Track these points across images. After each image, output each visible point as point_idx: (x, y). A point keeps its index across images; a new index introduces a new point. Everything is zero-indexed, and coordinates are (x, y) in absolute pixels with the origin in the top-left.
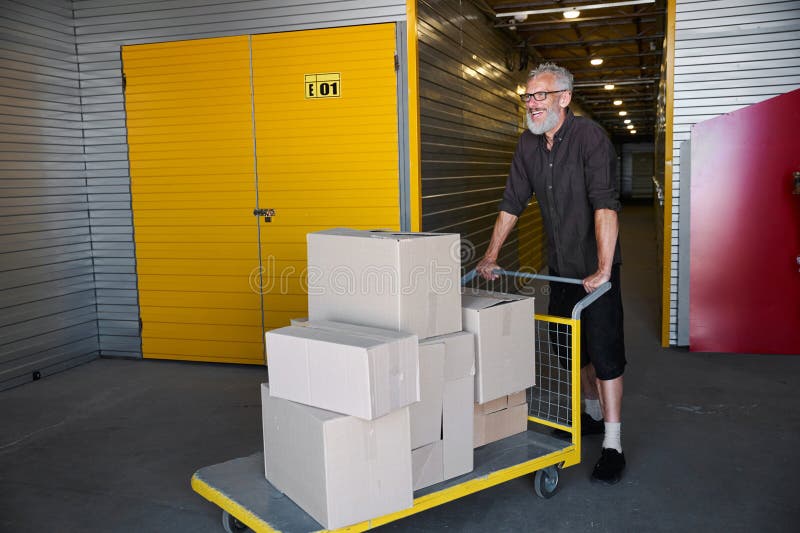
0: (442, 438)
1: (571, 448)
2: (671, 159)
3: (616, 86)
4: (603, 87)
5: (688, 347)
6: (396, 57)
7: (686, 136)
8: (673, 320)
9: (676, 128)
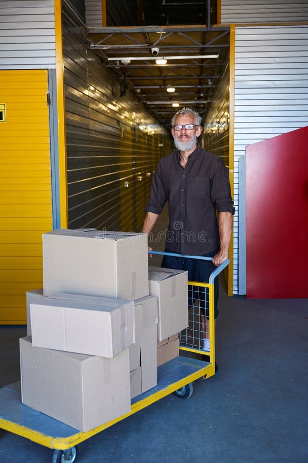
0: (140, 366)
1: (210, 365)
2: (233, 168)
3: (180, 104)
4: (172, 104)
5: (245, 295)
6: (48, 95)
7: (243, 153)
8: (235, 277)
9: (236, 148)
